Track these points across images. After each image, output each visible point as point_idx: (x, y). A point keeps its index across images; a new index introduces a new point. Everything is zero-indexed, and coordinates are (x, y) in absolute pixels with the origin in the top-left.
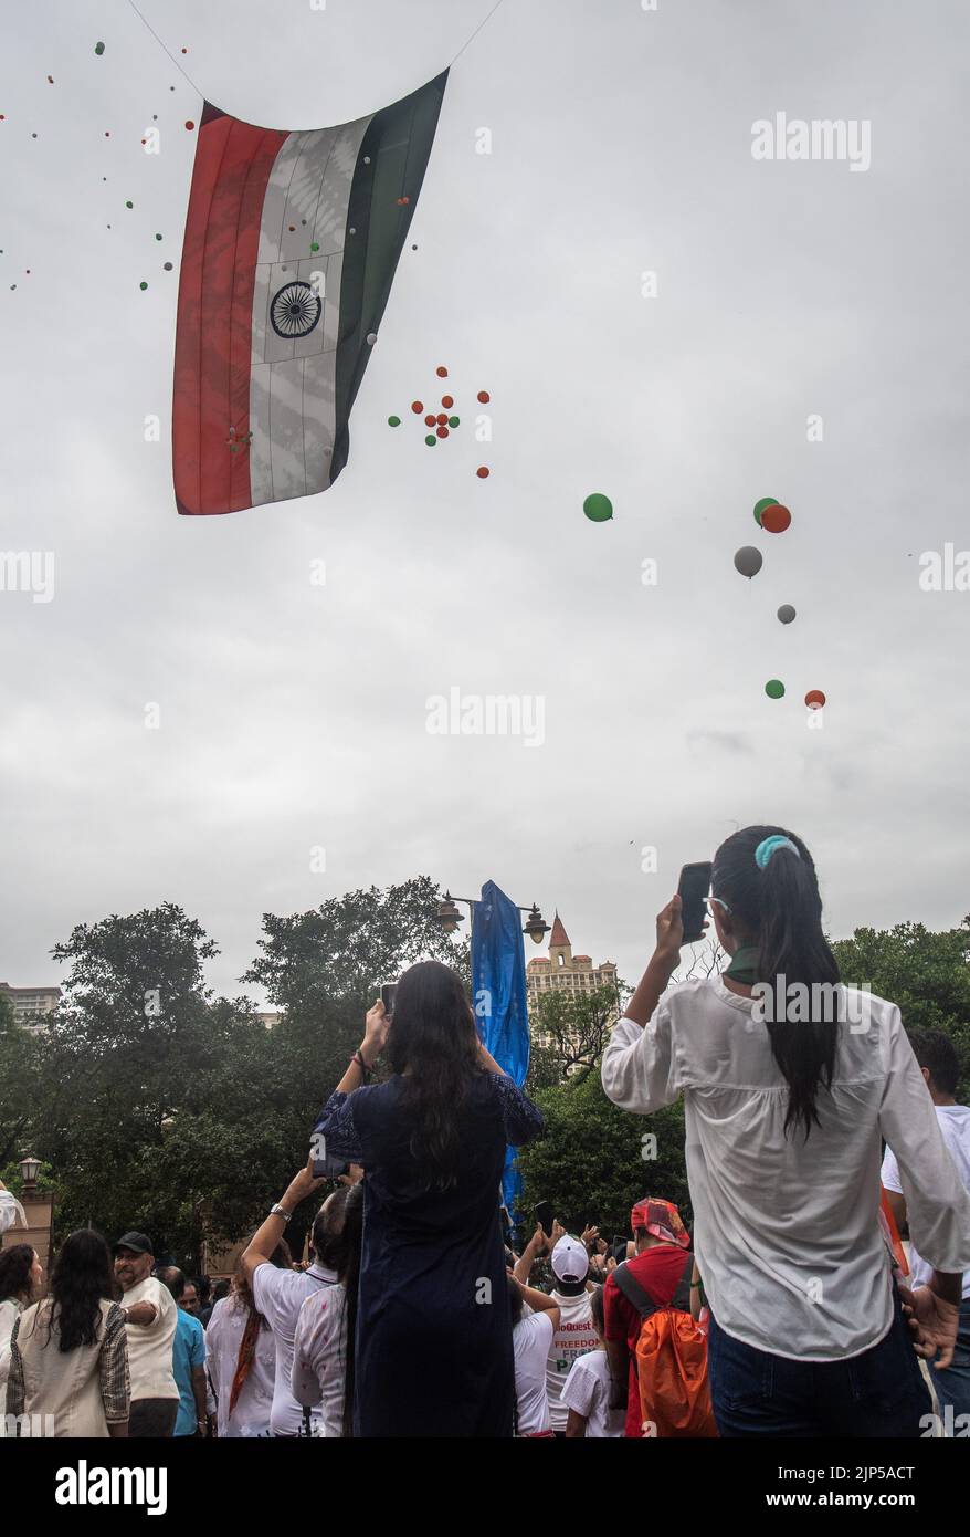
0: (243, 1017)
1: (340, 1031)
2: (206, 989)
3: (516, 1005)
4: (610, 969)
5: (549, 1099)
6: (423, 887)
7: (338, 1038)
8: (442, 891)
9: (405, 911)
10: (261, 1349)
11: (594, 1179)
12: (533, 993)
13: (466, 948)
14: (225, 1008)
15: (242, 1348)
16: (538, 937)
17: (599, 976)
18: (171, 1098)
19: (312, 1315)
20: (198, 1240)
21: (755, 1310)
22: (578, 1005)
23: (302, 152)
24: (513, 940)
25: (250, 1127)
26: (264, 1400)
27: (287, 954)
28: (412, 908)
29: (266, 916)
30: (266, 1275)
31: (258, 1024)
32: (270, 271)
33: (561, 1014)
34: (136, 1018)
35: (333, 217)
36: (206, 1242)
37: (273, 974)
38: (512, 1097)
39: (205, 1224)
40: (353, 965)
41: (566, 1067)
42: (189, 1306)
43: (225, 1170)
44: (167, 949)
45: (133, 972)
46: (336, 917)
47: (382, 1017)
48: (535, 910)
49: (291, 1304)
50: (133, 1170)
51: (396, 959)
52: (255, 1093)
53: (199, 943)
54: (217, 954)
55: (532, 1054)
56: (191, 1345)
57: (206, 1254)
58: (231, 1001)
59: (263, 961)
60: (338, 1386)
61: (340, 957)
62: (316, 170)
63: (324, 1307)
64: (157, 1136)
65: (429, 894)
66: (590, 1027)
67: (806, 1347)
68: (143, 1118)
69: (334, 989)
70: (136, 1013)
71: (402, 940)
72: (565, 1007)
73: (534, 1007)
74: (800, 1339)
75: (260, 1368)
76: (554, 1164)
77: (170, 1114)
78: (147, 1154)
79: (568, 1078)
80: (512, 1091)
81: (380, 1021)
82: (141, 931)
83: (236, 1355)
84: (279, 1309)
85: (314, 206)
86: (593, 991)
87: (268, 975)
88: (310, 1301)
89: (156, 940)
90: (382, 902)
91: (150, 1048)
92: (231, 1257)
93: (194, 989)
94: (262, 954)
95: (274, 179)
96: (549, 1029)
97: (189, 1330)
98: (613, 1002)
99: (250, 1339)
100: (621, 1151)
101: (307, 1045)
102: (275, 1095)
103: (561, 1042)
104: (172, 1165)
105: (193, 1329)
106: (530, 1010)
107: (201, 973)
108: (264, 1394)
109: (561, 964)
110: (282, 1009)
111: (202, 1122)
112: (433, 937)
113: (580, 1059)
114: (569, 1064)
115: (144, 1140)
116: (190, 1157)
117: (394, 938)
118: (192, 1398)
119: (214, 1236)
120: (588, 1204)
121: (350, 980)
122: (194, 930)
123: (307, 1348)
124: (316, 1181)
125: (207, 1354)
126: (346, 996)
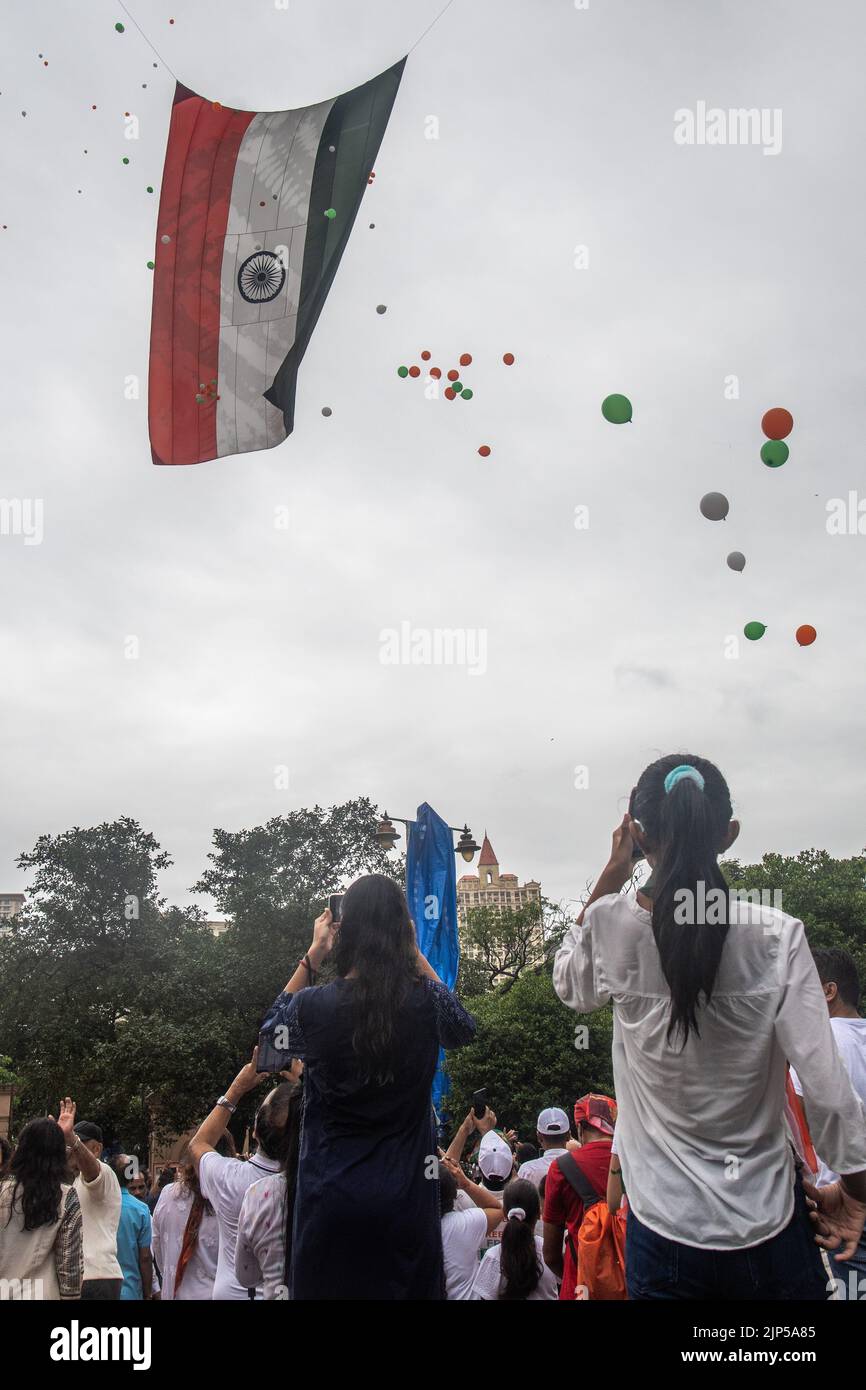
0: (192, 925)
1: (283, 939)
2: (159, 898)
3: (446, 918)
4: (534, 888)
5: (476, 1006)
6: (364, 807)
7: (281, 947)
8: (380, 811)
9: (346, 829)
10: (203, 1233)
11: (516, 1082)
12: (462, 908)
13: (401, 865)
14: (176, 916)
15: (187, 1230)
16: (468, 856)
17: (524, 893)
18: (124, 999)
19: (255, 1202)
20: (147, 1131)
21: (664, 1201)
22: (504, 920)
23: (268, 131)
24: (445, 859)
25: (197, 1027)
26: (206, 1280)
27: (235, 867)
28: (352, 827)
29: (217, 831)
30: (212, 1163)
31: (206, 932)
32: (239, 240)
33: (488, 928)
34: (94, 923)
35: (297, 192)
36: (153, 1134)
37: (222, 885)
38: (446, 1002)
39: (153, 1116)
40: (295, 878)
41: (492, 978)
42: (138, 1192)
43: (174, 1067)
44: (123, 860)
45: (93, 881)
46: (281, 833)
47: (329, 925)
48: (466, 830)
49: (235, 1191)
50: (88, 1064)
51: (336, 874)
52: (202, 994)
53: (153, 855)
54: (170, 865)
55: (461, 965)
56: (139, 1228)
57: (154, 1144)
58: (183, 910)
59: (213, 873)
60: (279, 1269)
61: (285, 871)
62: (283, 149)
63: (266, 1195)
64: (111, 1034)
65: (368, 814)
66: (515, 940)
67: (707, 1236)
68: (97, 1016)
69: (278, 900)
70: (94, 918)
71: (342, 856)
72: (492, 922)
73: (463, 921)
74: (703, 1229)
75: (203, 1251)
76: (479, 1067)
77: (123, 1013)
78: (101, 1050)
79: (494, 987)
80: (446, 997)
81: (327, 928)
82: (101, 843)
83: (181, 1238)
84: (223, 1195)
85: (281, 181)
86: (518, 907)
87: (218, 886)
88: (253, 1188)
89: (115, 852)
90: (324, 820)
91: (106, 953)
92: (177, 1148)
93: (148, 897)
94: (212, 867)
95: (242, 156)
96: (476, 942)
97: (138, 1214)
98: (537, 919)
99: (194, 1223)
100: (541, 1056)
101: (251, 951)
102: (221, 997)
103: (488, 954)
104: (125, 1060)
105: (141, 1213)
106: (459, 924)
107: (155, 883)
108: (206, 1275)
109: (489, 881)
110: (229, 917)
111: (152, 1023)
112: (370, 854)
113: (505, 971)
114: (495, 975)
115: (98, 1037)
116: (141, 1054)
117: (335, 854)
118: (138, 1277)
119: (162, 1129)
120: (511, 1104)
121: (294, 891)
122: (150, 842)
123: (249, 1232)
124: (259, 1076)
125: (153, 1235)
126: (289, 907)
